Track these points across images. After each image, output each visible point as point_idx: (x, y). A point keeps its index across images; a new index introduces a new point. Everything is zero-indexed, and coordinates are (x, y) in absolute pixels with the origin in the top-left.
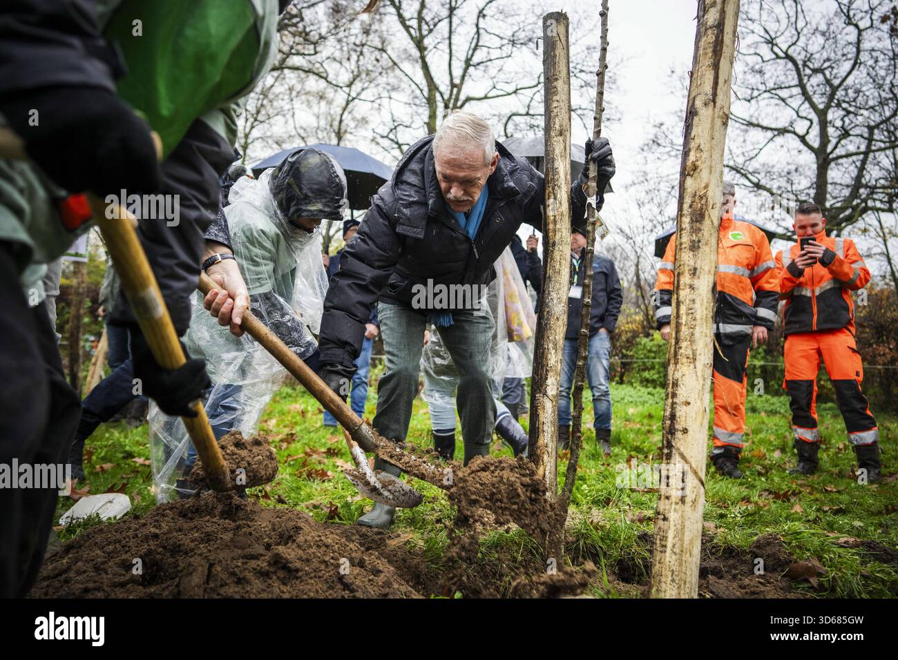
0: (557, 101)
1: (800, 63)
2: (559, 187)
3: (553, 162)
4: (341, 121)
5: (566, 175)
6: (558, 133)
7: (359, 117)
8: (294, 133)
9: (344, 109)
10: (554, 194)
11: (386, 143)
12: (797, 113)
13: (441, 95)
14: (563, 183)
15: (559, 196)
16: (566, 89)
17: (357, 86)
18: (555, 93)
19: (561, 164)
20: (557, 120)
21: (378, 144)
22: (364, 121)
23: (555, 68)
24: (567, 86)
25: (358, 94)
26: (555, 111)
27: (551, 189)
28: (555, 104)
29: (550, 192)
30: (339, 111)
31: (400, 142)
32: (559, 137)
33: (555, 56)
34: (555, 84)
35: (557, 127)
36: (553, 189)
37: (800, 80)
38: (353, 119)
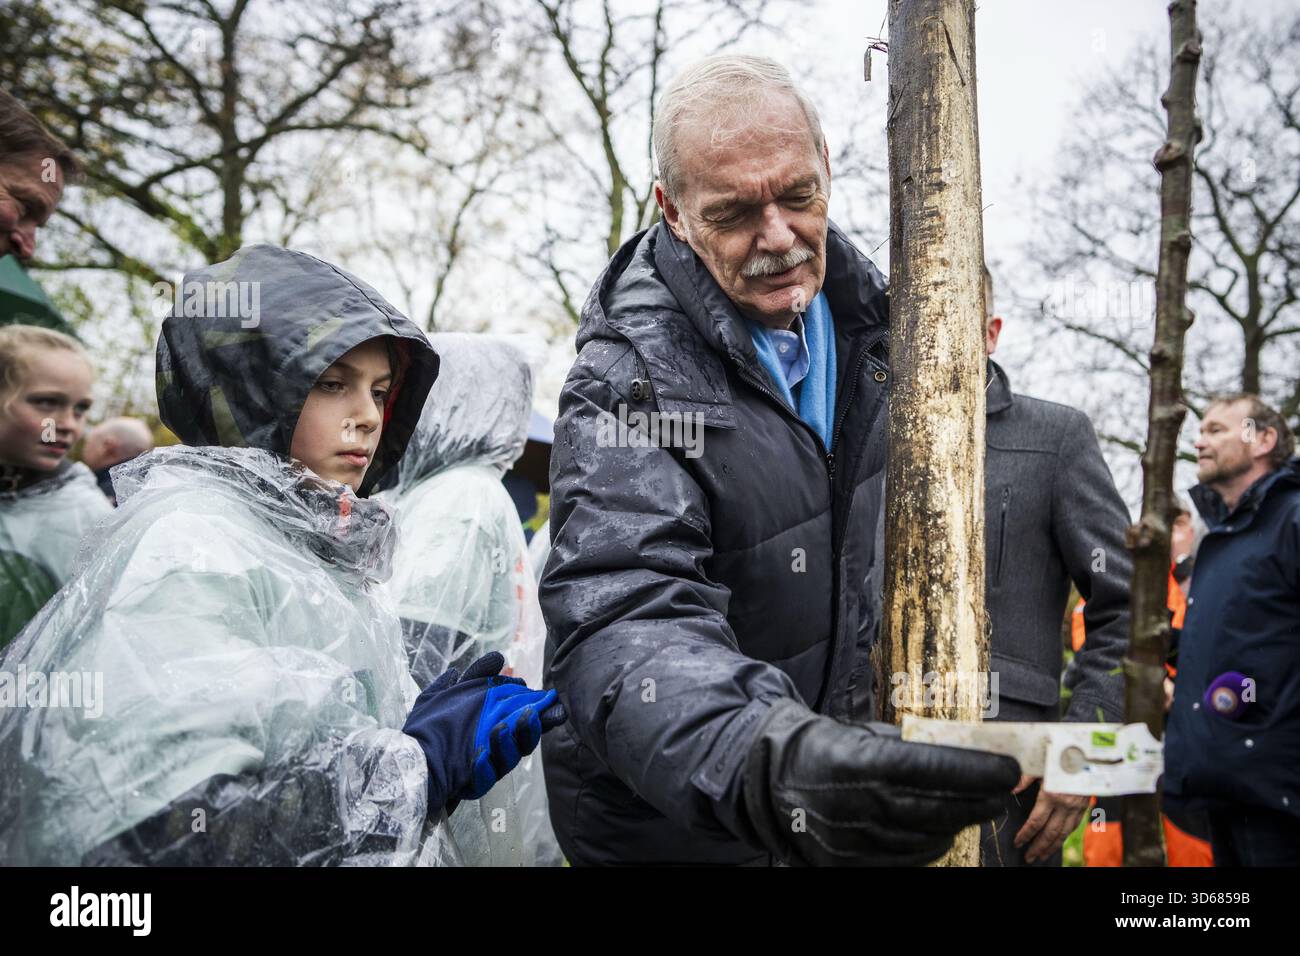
0: (943, 262)
1: (1217, 182)
2: (947, 588)
3: (924, 486)
4: (457, 225)
5: (972, 542)
6: (944, 379)
7: (489, 218)
8: (370, 240)
9: (465, 204)
10: (928, 615)
11: (533, 267)
12: (1214, 257)
13: (633, 191)
14: (962, 570)
15: (944, 622)
16: (971, 223)
17: (490, 166)
18: (934, 236)
19: (955, 498)
20: (941, 332)
21: (518, 267)
22: (498, 227)
23: (933, 148)
24: (973, 211)
25: (492, 181)
26: (936, 296)
27: (914, 591)
28: (936, 274)
29: (909, 604)
30: (455, 206)
31: (559, 266)
32: (949, 396)
33: (934, 106)
34: (935, 200)
35: (942, 355)
36: (925, 592)
37: (1216, 205)
38: (481, 222)
